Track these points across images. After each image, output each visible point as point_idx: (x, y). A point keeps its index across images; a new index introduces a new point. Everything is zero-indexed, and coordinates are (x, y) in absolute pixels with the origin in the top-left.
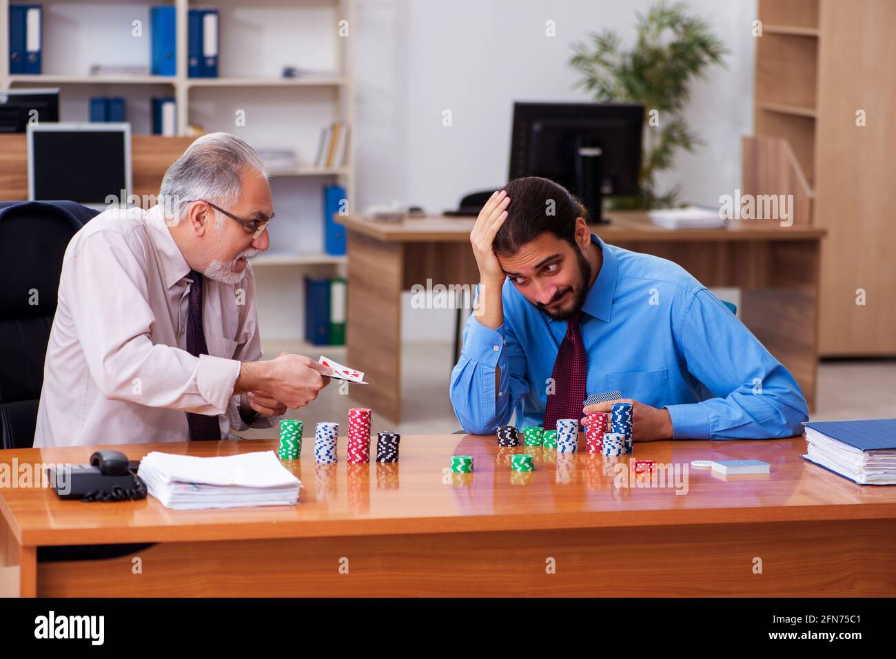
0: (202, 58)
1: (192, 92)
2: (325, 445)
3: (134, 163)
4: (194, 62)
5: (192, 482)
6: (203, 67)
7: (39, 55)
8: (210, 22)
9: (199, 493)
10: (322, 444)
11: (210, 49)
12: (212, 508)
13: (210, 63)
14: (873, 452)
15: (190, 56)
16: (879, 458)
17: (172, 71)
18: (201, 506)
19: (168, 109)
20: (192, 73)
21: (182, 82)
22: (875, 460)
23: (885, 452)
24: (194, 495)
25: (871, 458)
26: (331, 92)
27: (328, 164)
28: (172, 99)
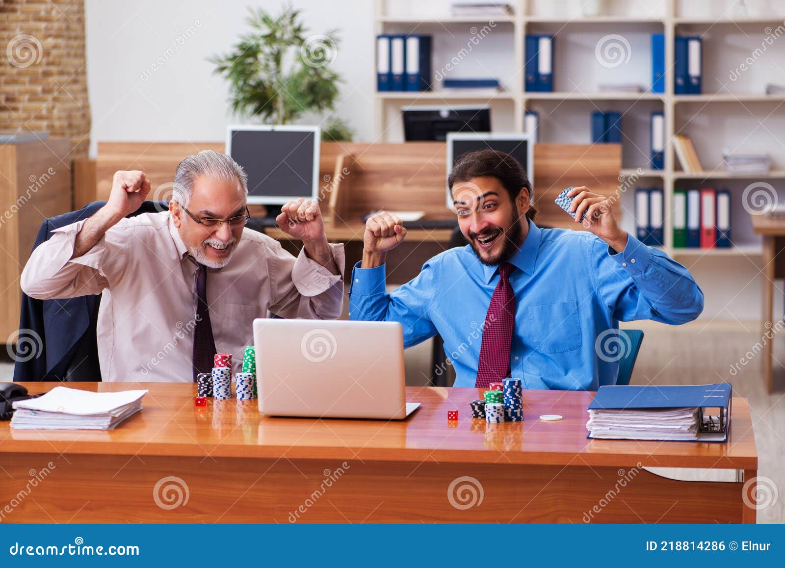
0: (687, 77)
1: (678, 106)
2: (223, 385)
4: (680, 81)
5: (31, 408)
6: (688, 85)
7: (550, 77)
8: (694, 48)
9: (35, 417)
10: (221, 384)
11: (694, 69)
12: (43, 429)
14: (599, 410)
15: (677, 76)
16: (603, 415)
17: (662, 89)
18: (34, 427)
19: (658, 121)
20: (677, 90)
21: (669, 98)
22: (601, 418)
23: (610, 411)
24: (31, 418)
25: (596, 416)
28: (661, 113)
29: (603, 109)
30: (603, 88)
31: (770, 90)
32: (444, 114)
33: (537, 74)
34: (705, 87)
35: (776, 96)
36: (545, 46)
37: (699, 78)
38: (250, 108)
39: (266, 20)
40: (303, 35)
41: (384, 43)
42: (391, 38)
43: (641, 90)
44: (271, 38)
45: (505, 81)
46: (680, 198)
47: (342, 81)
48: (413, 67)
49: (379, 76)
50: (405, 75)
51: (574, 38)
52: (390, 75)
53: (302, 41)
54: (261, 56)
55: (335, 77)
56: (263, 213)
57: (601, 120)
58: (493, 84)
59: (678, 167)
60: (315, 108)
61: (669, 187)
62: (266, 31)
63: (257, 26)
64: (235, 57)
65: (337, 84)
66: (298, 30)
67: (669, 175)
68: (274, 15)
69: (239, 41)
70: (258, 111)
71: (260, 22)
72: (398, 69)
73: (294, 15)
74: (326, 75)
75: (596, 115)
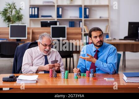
0: (86, 15)
1: (85, 20)
3: (67, 32)
4: (85, 16)
6: (86, 17)
7: (61, 15)
8: (87, 10)
11: (87, 14)
13: (88, 16)
15: (84, 15)
16: (129, 78)
17: (82, 17)
19: (81, 23)
20: (85, 17)
21: (83, 19)
26: (107, 20)
27: (106, 32)
28: (82, 22)
29: (71, 21)
30: (70, 17)
31: (100, 17)
32: (49, 22)
33: (59, 15)
34: (89, 17)
35: (101, 19)
36: (60, 9)
37: (88, 15)
38: (7, 21)
39: (9, 4)
40: (16, 7)
41: (31, 9)
42: (32, 8)
43: (78, 17)
44: (10, 8)
45: (52, 16)
46: (85, 37)
47: (24, 16)
48: (36, 13)
49: (30, 15)
50: (35, 15)
51: (65, 8)
52: (32, 15)
53: (15, 9)
54: (8, 11)
55: (22, 15)
56: (16, 41)
57: (71, 23)
58: (51, 16)
59: (85, 31)
60: (18, 21)
61: (83, 35)
62: (9, 6)
63: (7, 6)
64: (3, 11)
65: (22, 16)
66: (15, 6)
67: (83, 33)
68: (11, 4)
69: (4, 8)
70: (8, 22)
71: (8, 5)
72: (33, 14)
73: (14, 4)
74: (20, 15)
75: (70, 22)
